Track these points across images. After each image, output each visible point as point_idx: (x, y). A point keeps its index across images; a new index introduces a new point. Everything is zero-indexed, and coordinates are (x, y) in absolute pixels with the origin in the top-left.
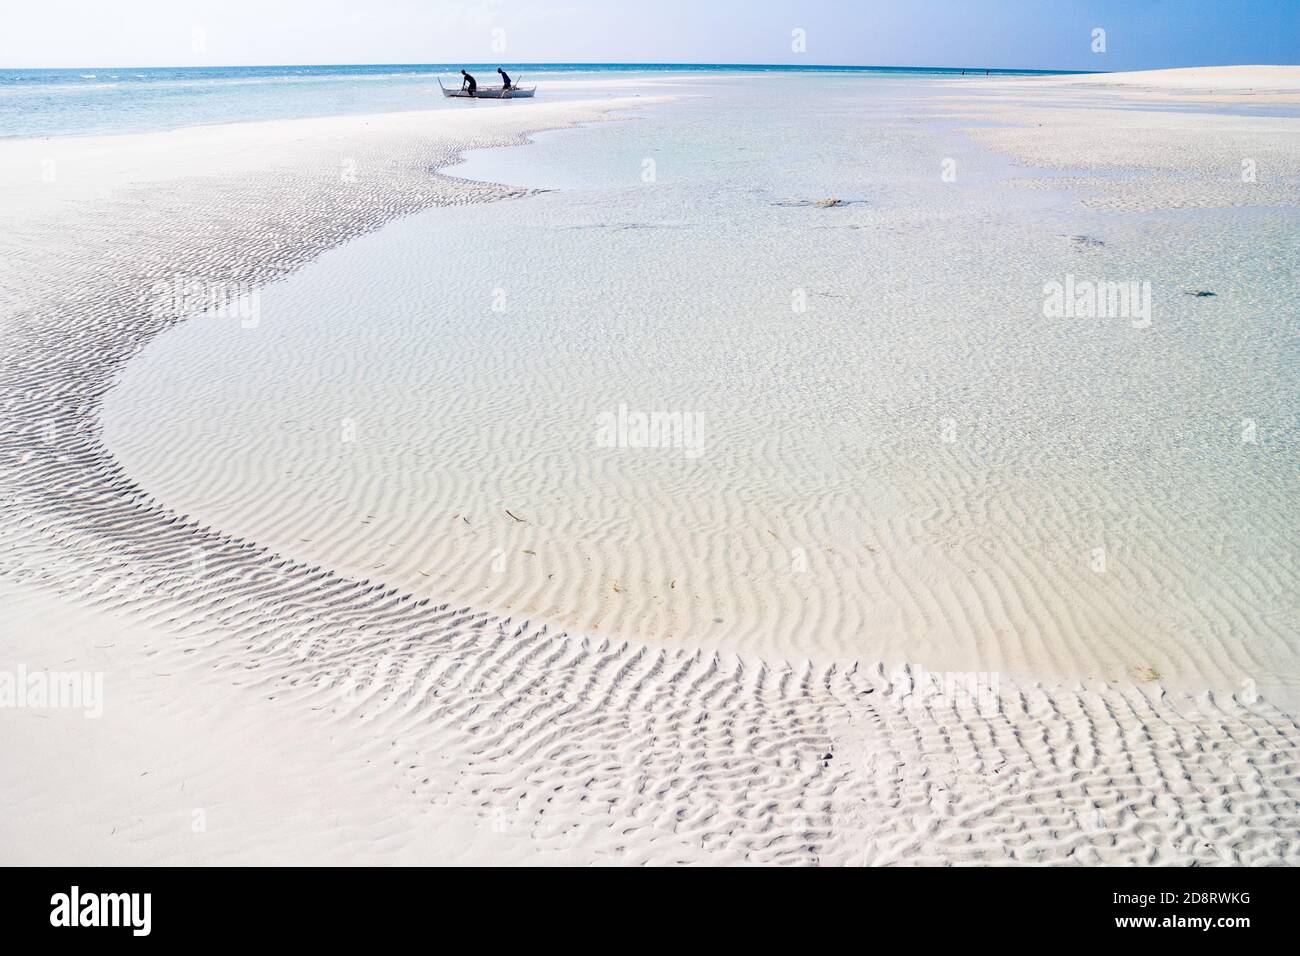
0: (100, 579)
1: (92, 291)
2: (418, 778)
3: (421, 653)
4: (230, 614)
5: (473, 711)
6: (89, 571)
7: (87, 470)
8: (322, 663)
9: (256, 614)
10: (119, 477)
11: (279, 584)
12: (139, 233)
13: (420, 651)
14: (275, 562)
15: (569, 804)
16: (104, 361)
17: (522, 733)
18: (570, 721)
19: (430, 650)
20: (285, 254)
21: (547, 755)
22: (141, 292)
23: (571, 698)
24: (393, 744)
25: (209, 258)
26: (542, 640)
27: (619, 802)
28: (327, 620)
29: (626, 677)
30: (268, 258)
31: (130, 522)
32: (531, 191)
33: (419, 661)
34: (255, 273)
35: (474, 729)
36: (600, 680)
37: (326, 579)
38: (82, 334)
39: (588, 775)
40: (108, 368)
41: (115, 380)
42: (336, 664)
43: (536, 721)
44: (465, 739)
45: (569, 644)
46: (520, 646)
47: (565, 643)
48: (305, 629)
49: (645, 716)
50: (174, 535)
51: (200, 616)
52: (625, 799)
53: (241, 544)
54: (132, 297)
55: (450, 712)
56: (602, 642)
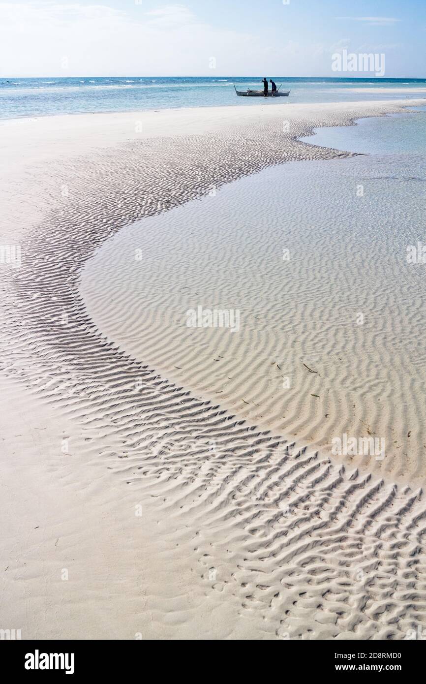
0: (52, 380)
1: (94, 200)
2: (207, 565)
3: (231, 463)
4: (119, 416)
5: (255, 516)
6: (47, 374)
7: (65, 307)
8: (166, 461)
9: (135, 418)
10: (82, 313)
11: (154, 397)
12: (126, 168)
13: (230, 461)
14: (157, 381)
15: (309, 609)
16: (91, 241)
17: (284, 540)
18: (320, 536)
19: (237, 462)
20: (203, 184)
21: (300, 562)
22: (119, 202)
23: (324, 516)
24: (197, 533)
25: (160, 184)
26: (313, 464)
27: (345, 615)
28: (177, 428)
29: (366, 504)
30: (193, 186)
31: (80, 343)
32: (352, 154)
33: (228, 469)
34: (184, 194)
35: (253, 531)
36: (348, 504)
37: (184, 397)
38: (83, 224)
39: (325, 586)
40: (92, 245)
41: (95, 253)
42: (174, 463)
43: (297, 531)
44: (245, 538)
45: (331, 470)
46: (297, 467)
47: (328, 469)
48: (161, 433)
49: (374, 542)
50: (102, 355)
51: (100, 415)
52: (350, 614)
53: (139, 365)
54: (115, 204)
55: (240, 513)
56: (353, 472)
